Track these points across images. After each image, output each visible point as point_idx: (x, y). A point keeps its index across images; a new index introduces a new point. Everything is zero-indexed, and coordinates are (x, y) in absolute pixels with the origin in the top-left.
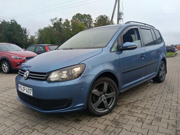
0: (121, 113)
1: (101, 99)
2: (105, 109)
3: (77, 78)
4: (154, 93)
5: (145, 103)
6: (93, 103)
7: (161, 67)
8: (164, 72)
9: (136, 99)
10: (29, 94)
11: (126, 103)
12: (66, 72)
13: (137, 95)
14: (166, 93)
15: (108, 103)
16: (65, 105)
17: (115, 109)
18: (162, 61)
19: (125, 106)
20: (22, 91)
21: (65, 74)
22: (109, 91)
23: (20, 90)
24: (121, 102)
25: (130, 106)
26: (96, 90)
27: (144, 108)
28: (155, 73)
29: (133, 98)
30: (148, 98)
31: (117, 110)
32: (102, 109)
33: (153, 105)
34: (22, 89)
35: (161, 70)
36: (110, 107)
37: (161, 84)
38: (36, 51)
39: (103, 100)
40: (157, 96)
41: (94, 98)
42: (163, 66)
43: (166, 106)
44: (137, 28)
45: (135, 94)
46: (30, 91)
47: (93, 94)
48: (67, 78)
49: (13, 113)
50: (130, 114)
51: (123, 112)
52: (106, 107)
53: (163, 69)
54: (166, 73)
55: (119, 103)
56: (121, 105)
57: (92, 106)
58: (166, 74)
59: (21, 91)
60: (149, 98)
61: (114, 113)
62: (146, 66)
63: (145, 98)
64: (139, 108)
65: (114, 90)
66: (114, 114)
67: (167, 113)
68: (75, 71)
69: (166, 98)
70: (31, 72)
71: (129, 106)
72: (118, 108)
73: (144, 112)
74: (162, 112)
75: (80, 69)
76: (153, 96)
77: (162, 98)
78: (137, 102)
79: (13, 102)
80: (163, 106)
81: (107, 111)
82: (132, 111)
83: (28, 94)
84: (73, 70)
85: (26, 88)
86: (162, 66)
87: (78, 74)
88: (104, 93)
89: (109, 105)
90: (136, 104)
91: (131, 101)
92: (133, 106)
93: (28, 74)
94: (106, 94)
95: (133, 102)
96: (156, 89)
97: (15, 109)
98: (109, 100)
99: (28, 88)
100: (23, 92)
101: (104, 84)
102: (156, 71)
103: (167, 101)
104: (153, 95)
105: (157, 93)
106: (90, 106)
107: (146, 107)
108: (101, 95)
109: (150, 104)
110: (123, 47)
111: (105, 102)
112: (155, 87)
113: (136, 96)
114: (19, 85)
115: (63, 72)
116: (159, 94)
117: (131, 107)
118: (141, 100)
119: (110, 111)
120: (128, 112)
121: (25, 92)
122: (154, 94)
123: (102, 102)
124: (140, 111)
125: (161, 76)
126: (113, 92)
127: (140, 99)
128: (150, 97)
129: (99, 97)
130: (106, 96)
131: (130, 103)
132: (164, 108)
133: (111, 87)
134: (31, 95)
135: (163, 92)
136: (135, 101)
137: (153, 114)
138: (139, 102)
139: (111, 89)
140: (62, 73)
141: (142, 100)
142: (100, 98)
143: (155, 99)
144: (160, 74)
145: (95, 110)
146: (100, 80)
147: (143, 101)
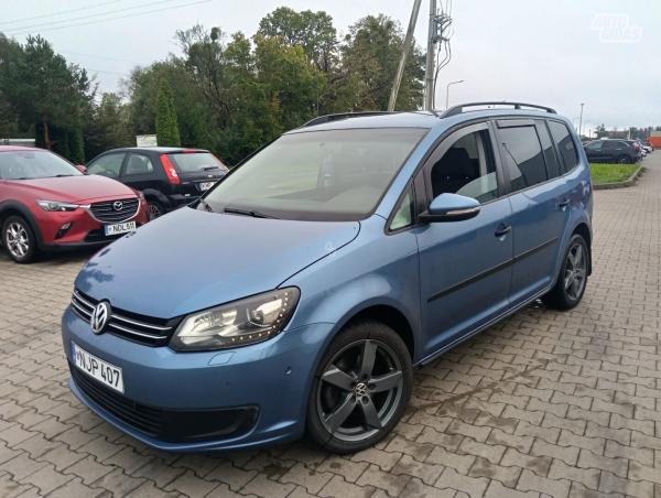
0: (421, 440)
1: (354, 398)
2: (367, 428)
3: (270, 337)
4: (540, 355)
5: (504, 399)
6: (328, 411)
7: (570, 255)
8: (583, 271)
9: (474, 381)
10: (113, 386)
11: (442, 398)
12: (234, 313)
13: (481, 362)
14: (581, 354)
15: (378, 408)
16: (232, 429)
17: (401, 427)
18: (575, 232)
19: (435, 410)
20: (86, 370)
21: (232, 321)
22: (380, 368)
23: (78, 363)
24: (425, 392)
25: (452, 411)
26: (337, 370)
27: (499, 421)
28: (548, 279)
29: (464, 379)
30: (517, 376)
31: (409, 429)
32: (359, 429)
33: (532, 406)
34: (87, 363)
35: (570, 266)
36: (384, 424)
37: (567, 314)
38: (128, 172)
39: (360, 398)
40: (549, 367)
41: (329, 395)
42: (580, 249)
43: (573, 414)
44: (487, 130)
45: (474, 360)
46: (115, 376)
47: (326, 384)
48: (237, 338)
49: (57, 439)
50: (452, 444)
51: (430, 436)
52: (369, 422)
53: (576, 260)
54: (589, 272)
55: (418, 397)
56: (423, 408)
57: (324, 421)
58: (589, 278)
59: (82, 368)
60: (519, 379)
61: (397, 439)
62: (515, 261)
63: (509, 375)
64: (482, 420)
65: (398, 363)
66: (397, 443)
67: (573, 440)
68: (265, 312)
69: (578, 380)
70: (114, 310)
71: (449, 413)
72: (413, 421)
73: (499, 436)
74: (555, 438)
75: (283, 307)
76: (537, 368)
77: (566, 378)
78: (478, 395)
79: (54, 394)
80: (563, 414)
81: (374, 436)
82: (459, 432)
83: (107, 383)
84: (258, 310)
85: (99, 362)
86: (574, 252)
87: (275, 323)
88: (365, 378)
89: (380, 415)
90: (473, 404)
91: (461, 390)
92: (462, 410)
93: (105, 315)
94: (372, 381)
95: (462, 396)
96: (549, 336)
97: (63, 423)
98: (379, 399)
99: (106, 365)
100: (91, 374)
101: (363, 345)
102: (550, 273)
103: (581, 390)
104: (536, 363)
105: (549, 357)
106: (314, 419)
107: (506, 416)
108: (354, 384)
109: (520, 402)
110: (431, 212)
111: (368, 406)
112: (546, 327)
113: (476, 370)
114: (77, 349)
115: (225, 315)
116: (556, 361)
117: (455, 415)
118: (491, 386)
119: (385, 435)
120: (443, 435)
121: (97, 375)
122: (540, 360)
123: (358, 408)
124: (482, 434)
125: (570, 287)
126: (396, 369)
127: (487, 381)
128: (524, 374)
129: (349, 392)
130: (371, 386)
131: (454, 399)
132: (567, 421)
133: (387, 354)
134: (120, 388)
135: (569, 352)
136: (470, 389)
137: (527, 444)
138: (483, 395)
139: (388, 360)
140: (222, 319)
141: (494, 384)
142: (349, 396)
143: (540, 378)
144: (567, 280)
145: (332, 436)
146: (349, 333)
147: (499, 391)
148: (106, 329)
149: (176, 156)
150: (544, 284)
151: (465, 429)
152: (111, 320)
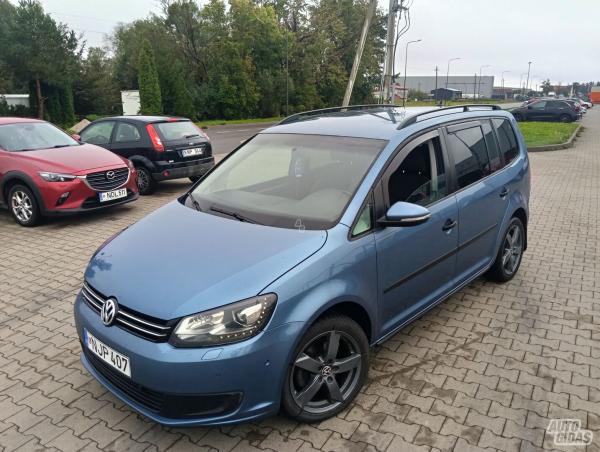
0: (375, 410)
1: (320, 378)
2: (331, 402)
3: (252, 336)
4: (479, 328)
5: (445, 371)
6: (299, 389)
7: (508, 236)
8: (520, 248)
9: (421, 353)
10: (121, 370)
11: (394, 370)
12: (222, 313)
13: (428, 334)
14: (513, 328)
15: (340, 385)
16: (221, 409)
17: (360, 398)
18: (514, 215)
19: (388, 380)
20: (97, 354)
21: (220, 321)
22: (343, 353)
23: (90, 347)
24: (380, 363)
25: (402, 382)
26: (307, 357)
27: (441, 392)
28: (487, 259)
29: (414, 351)
30: (457, 349)
31: (366, 400)
32: (324, 402)
33: (468, 379)
34: (99, 348)
35: (507, 245)
36: (345, 397)
37: (504, 286)
38: (118, 140)
39: (326, 378)
40: (485, 341)
41: (300, 376)
42: (517, 230)
43: (502, 386)
44: (438, 137)
45: (423, 333)
46: (123, 363)
47: (297, 368)
48: (225, 336)
50: (400, 414)
51: (384, 407)
52: (332, 396)
53: (514, 239)
54: (525, 248)
55: (374, 368)
56: (378, 379)
57: (296, 398)
58: (525, 253)
59: (94, 351)
60: (459, 352)
61: (355, 409)
62: (459, 249)
63: (451, 347)
64: (427, 392)
65: (357, 347)
66: (355, 412)
67: (501, 411)
68: (248, 315)
69: (509, 353)
70: (121, 307)
71: (399, 384)
72: (369, 392)
73: (440, 407)
74: (486, 409)
75: (262, 310)
76: (474, 341)
77: (500, 351)
78: (424, 366)
80: (494, 386)
81: (337, 408)
82: (407, 402)
83: (116, 367)
84: (243, 313)
85: (110, 350)
86: (512, 233)
87: (256, 323)
88: (330, 362)
89: (342, 390)
90: (419, 376)
91: (411, 362)
92: (411, 381)
93: (113, 311)
94: (336, 364)
95: (411, 367)
96: (487, 309)
98: (340, 378)
99: (115, 354)
100: (102, 357)
101: (329, 334)
102: (490, 253)
103: (511, 363)
104: (474, 336)
105: (485, 330)
106: (289, 401)
107: (446, 388)
108: (321, 367)
109: (459, 374)
110: (388, 218)
111: (331, 384)
112: (484, 300)
113: (424, 342)
114: (89, 335)
115: (214, 316)
116: (491, 334)
117: (404, 386)
118: (435, 358)
119: (346, 406)
120: (395, 406)
121: (108, 359)
122: (478, 333)
123: (324, 386)
124: (425, 405)
125: (508, 263)
126: (356, 353)
127: (433, 353)
128: (462, 347)
129: (316, 374)
130: (337, 367)
131: (404, 370)
132: (497, 393)
133: (349, 341)
134: (128, 373)
135: (502, 324)
136: (418, 362)
137: (462, 414)
138: (428, 367)
139: (350, 348)
140: (212, 318)
141: (438, 356)
142: (317, 377)
143: (478, 351)
144: (505, 258)
145: (302, 410)
146: (318, 326)
147: (442, 363)
148: (115, 322)
149: (160, 126)
150: (484, 264)
151: (412, 400)
152: (118, 315)
